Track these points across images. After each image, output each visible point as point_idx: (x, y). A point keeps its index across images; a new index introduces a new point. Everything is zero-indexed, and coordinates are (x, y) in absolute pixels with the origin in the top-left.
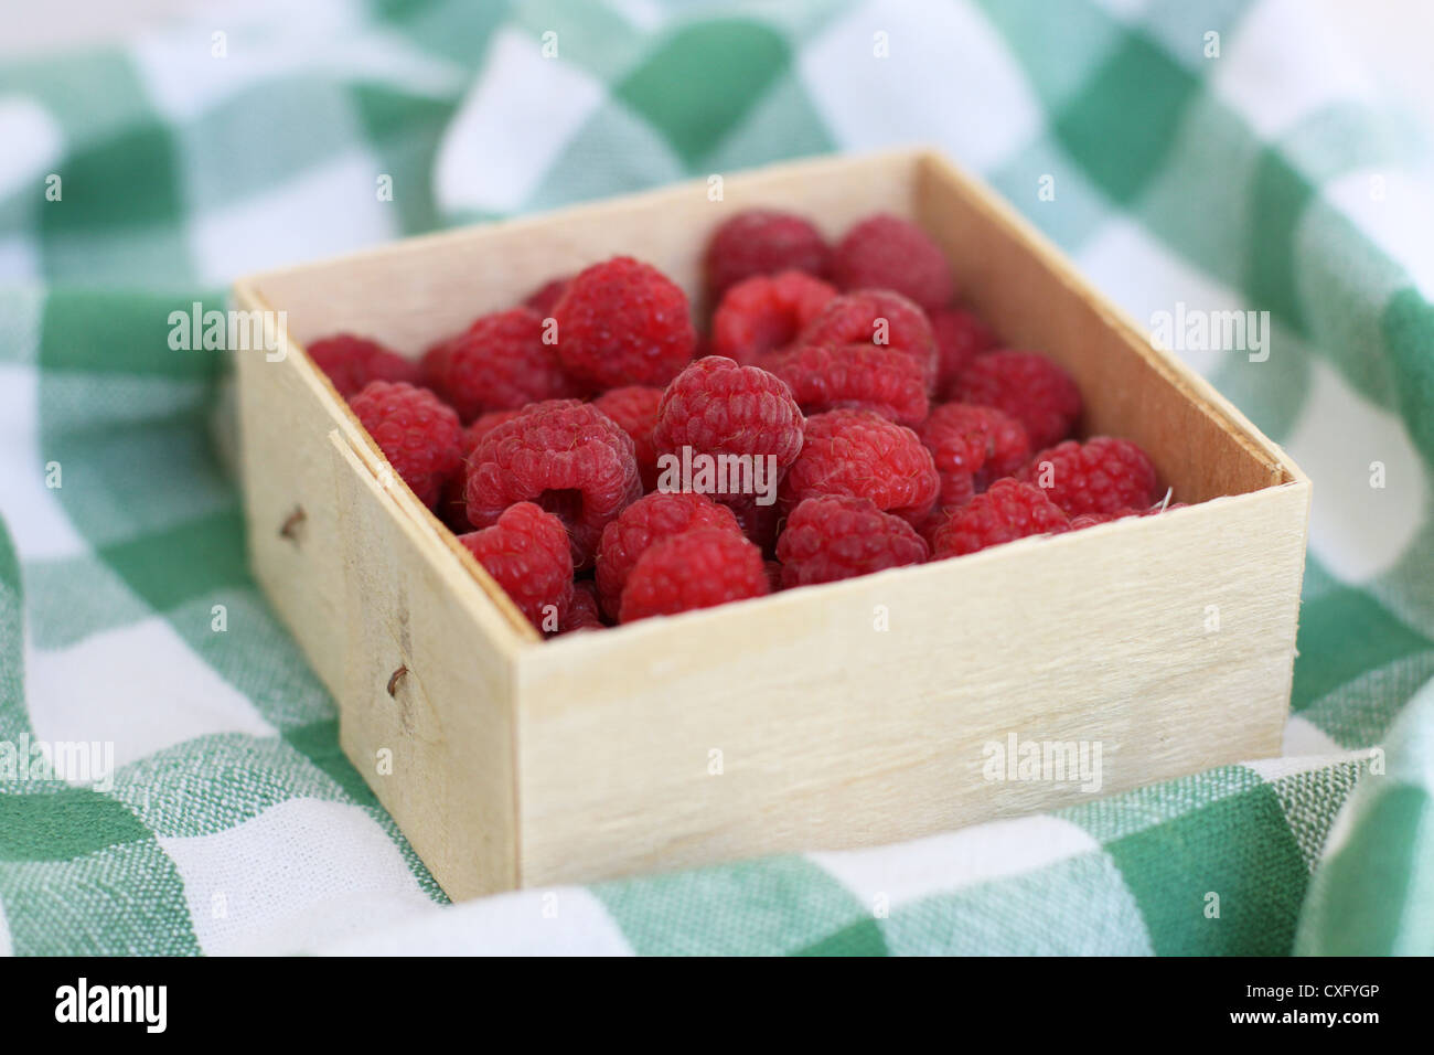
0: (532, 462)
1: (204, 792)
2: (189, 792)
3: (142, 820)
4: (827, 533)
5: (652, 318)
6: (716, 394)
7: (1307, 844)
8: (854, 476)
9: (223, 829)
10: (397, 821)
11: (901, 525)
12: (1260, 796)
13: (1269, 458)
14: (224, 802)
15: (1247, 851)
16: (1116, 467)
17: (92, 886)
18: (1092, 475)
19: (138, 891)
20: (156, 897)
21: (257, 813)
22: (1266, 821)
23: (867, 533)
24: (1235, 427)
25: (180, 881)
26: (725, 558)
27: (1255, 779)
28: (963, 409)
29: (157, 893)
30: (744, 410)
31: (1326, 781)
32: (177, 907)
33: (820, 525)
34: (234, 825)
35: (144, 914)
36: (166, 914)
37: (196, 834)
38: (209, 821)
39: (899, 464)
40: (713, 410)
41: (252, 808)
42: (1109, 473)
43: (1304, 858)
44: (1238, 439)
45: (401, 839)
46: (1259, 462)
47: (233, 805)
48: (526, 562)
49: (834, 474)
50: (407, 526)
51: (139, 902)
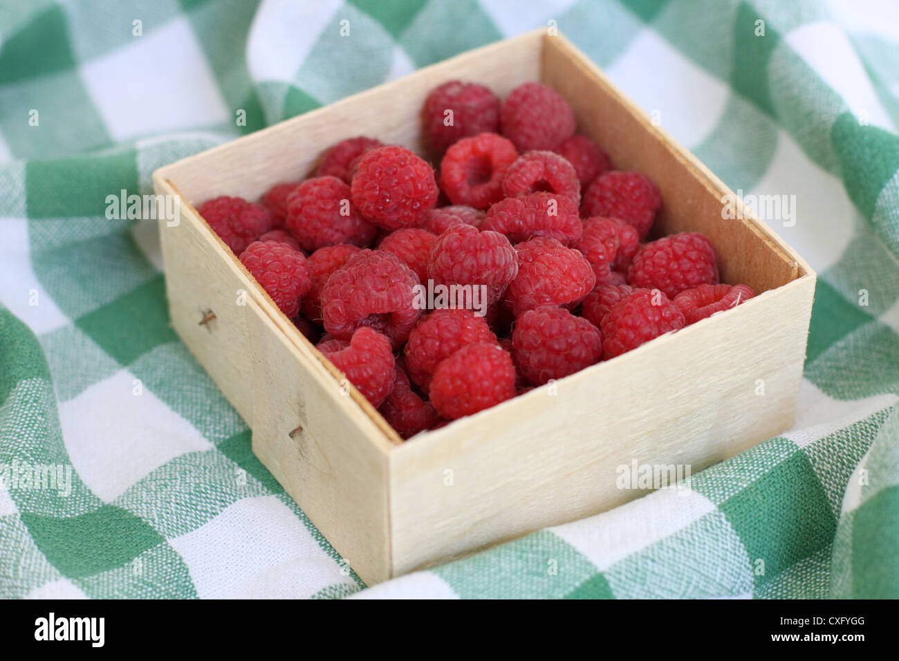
0: (363, 299)
1: (186, 502)
2: (177, 504)
3: (157, 529)
4: (544, 335)
5: (415, 187)
6: (469, 251)
7: (826, 482)
8: (550, 287)
9: (202, 525)
10: (298, 503)
11: (585, 323)
12: (799, 459)
13: (791, 259)
14: (199, 508)
15: (795, 495)
16: (693, 255)
17: (141, 584)
18: (681, 262)
19: (165, 581)
20: (175, 581)
21: (219, 512)
22: (804, 473)
23: (567, 335)
24: (765, 235)
25: (186, 567)
26: (492, 365)
27: (794, 447)
28: (599, 221)
29: (176, 579)
30: (486, 260)
31: (833, 443)
32: (187, 584)
33: (540, 330)
34: (207, 521)
35: (171, 593)
36: (182, 590)
37: (187, 532)
38: (193, 521)
39: (574, 275)
40: (469, 262)
41: (215, 509)
42: (690, 259)
43: (825, 490)
44: (769, 244)
45: (302, 515)
46: (784, 260)
47: (204, 509)
48: (371, 368)
49: (538, 286)
50: (304, 362)
51: (167, 587)
